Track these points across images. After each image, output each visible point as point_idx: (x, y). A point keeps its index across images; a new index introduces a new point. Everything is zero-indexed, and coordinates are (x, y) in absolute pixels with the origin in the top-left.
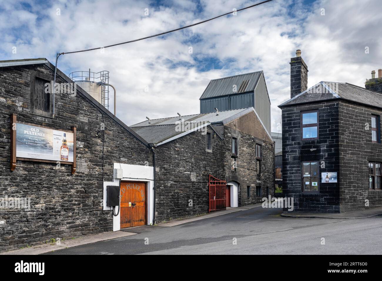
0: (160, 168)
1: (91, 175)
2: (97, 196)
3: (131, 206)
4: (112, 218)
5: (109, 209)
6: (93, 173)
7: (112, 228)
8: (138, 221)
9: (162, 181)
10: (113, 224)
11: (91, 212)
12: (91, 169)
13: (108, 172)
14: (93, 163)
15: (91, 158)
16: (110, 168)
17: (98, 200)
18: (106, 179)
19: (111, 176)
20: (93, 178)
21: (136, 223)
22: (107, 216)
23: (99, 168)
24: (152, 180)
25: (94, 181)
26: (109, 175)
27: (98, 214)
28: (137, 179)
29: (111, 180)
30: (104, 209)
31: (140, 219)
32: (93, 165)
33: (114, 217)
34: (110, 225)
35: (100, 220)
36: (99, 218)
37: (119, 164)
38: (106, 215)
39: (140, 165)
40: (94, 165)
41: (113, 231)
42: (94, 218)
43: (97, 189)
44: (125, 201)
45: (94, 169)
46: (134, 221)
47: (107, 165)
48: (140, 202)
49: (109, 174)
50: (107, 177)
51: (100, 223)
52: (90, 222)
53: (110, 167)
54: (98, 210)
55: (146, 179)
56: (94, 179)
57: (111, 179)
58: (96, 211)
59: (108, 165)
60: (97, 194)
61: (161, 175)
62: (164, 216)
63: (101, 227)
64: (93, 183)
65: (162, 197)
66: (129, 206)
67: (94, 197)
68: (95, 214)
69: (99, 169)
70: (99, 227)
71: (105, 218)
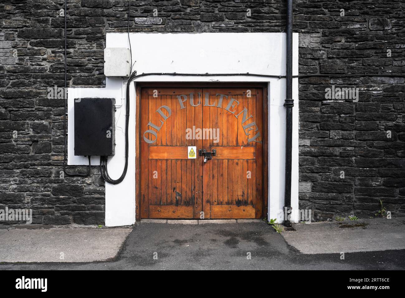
0: (324, 35)
1: (25, 72)
2: (45, 126)
3: (195, 157)
4: (101, 189)
5: (85, 162)
6: (33, 65)
7: (103, 216)
8: (228, 203)
9: (338, 78)
10: (105, 204)
11: (26, 167)
12: (25, 55)
13: (85, 60)
14: (33, 40)
15: (25, 26)
16: (95, 49)
17: (47, 137)
18: (78, 79)
19: (97, 72)
20: (32, 80)
21: (217, 209)
22: (83, 182)
23: (53, 52)
24: (279, 77)
25: (36, 88)
26: (90, 70)
27: (51, 173)
28: (207, 75)
29: (96, 82)
30: (69, 163)
31: (235, 198)
32: (30, 44)
33: (107, 185)
34: (93, 208)
35: (56, 191)
36: (55, 185)
37: (126, 34)
38: (79, 178)
39: (221, 30)
40: (36, 45)
41: (104, 223)
42: (35, 185)
43: (45, 108)
44: (172, 141)
45: (35, 54)
46: (208, 201)
47: (84, 41)
48: (237, 145)
49: (90, 66)
50: (82, 74)
51: (59, 200)
52: (25, 194)
53: (95, 45)
54: (49, 164)
55: (248, 75)
56: (35, 83)
57: (99, 79)
58: (41, 165)
59: (86, 42)
60: (45, 122)
61: (329, 58)
62: (350, 198)
63: (62, 209)
64: (31, 91)
65: (333, 133)
66: (189, 157)
67: (35, 128)
68: (37, 174)
69: (53, 55)
70: (53, 208)
71: (73, 186)
